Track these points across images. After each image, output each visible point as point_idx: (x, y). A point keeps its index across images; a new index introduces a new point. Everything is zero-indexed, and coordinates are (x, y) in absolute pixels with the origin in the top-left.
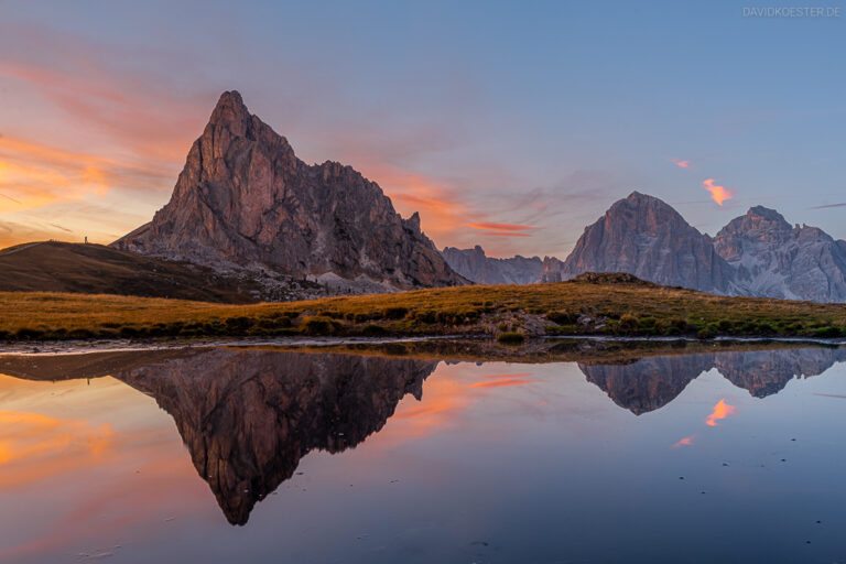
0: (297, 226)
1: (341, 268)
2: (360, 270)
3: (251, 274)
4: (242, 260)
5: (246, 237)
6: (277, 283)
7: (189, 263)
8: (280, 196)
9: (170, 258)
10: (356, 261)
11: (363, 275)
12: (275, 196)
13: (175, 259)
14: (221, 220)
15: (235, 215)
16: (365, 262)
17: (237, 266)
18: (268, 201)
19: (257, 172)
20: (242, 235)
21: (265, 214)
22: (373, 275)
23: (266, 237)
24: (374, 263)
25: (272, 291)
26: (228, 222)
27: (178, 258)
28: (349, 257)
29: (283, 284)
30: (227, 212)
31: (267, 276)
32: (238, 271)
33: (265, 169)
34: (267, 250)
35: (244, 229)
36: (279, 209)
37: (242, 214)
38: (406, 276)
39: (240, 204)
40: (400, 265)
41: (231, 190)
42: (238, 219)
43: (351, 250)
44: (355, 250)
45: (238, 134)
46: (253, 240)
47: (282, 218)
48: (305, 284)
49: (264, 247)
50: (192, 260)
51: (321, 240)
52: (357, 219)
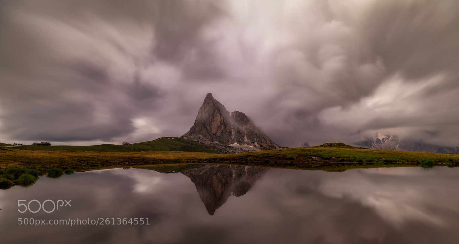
0: (227, 130)
1: (239, 142)
2: (244, 143)
3: (215, 144)
4: (212, 140)
5: (213, 134)
6: (221, 147)
7: (199, 142)
8: (222, 122)
9: (194, 140)
10: (243, 140)
11: (246, 144)
13: (195, 141)
14: (207, 130)
16: (246, 140)
17: (211, 142)
18: (219, 124)
19: (216, 115)
20: (212, 133)
22: (248, 144)
23: (218, 134)
24: (249, 140)
25: (220, 149)
26: (208, 130)
27: (196, 140)
28: (242, 139)
29: (223, 147)
30: (208, 127)
31: (219, 145)
32: (211, 144)
33: (218, 115)
34: (219, 137)
35: (212, 132)
36: (222, 126)
37: (212, 127)
38: (258, 144)
39: (212, 125)
40: (256, 141)
41: (209, 121)
42: (211, 129)
43: (242, 137)
45: (211, 105)
46: (215, 135)
47: (223, 128)
48: (229, 147)
49: (218, 136)
50: (199, 141)
51: (233, 134)
52: (244, 128)
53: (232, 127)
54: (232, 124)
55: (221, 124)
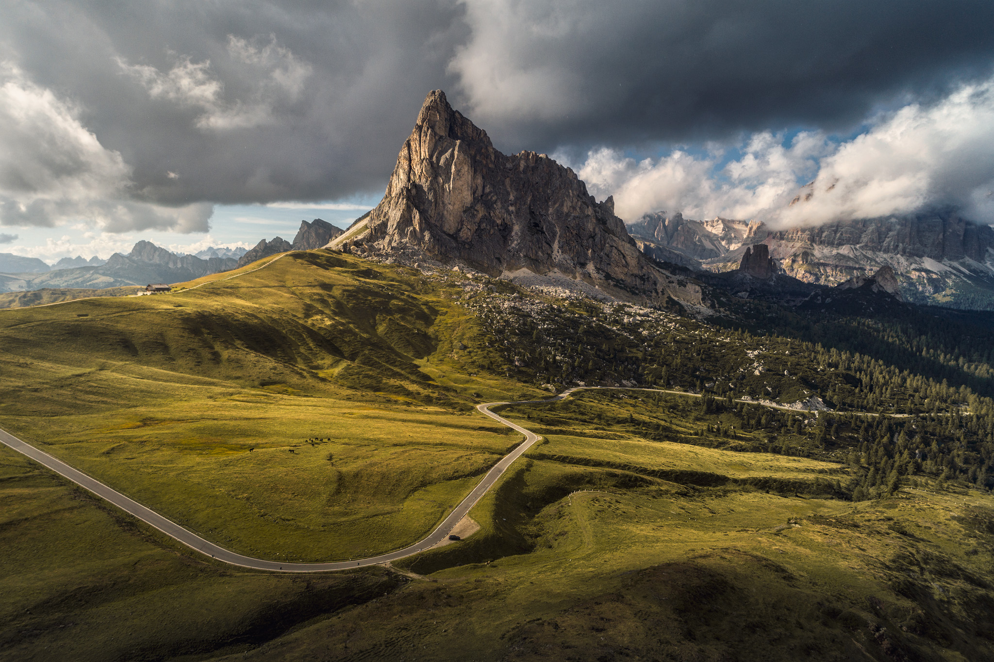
0: (494, 221)
1: (535, 263)
2: (553, 265)
8: (479, 192)
10: (550, 256)
11: (556, 270)
12: (474, 193)
14: (426, 219)
15: (439, 214)
17: (440, 266)
18: (468, 197)
19: (459, 171)
20: (444, 232)
21: (465, 212)
22: (565, 270)
23: (466, 233)
24: (567, 257)
26: (432, 221)
28: (543, 252)
30: (432, 212)
33: (466, 169)
34: (467, 246)
35: (446, 227)
36: (478, 207)
37: (445, 213)
38: (598, 270)
39: (443, 203)
40: (593, 259)
41: (435, 190)
42: (442, 217)
43: (544, 244)
44: (548, 244)
45: (443, 134)
46: (454, 237)
47: (480, 215)
48: (501, 286)
49: (464, 243)
51: (516, 234)
52: (551, 210)
53: (511, 208)
54: (512, 197)
55: (476, 200)
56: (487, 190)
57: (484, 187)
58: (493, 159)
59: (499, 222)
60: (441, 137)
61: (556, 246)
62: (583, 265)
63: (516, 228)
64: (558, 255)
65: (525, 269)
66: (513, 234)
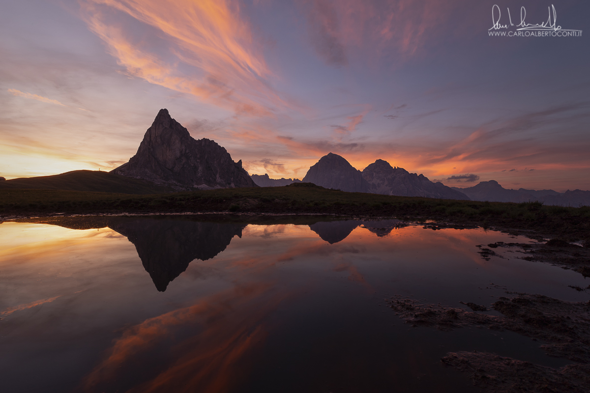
0: (190, 165)
2: (216, 183)
4: (166, 179)
6: (181, 188)
8: (183, 152)
9: (135, 177)
10: (215, 180)
11: (218, 185)
17: (164, 181)
18: (178, 154)
19: (174, 142)
20: (167, 168)
21: (176, 160)
22: (221, 185)
23: (177, 169)
24: (222, 181)
26: (161, 163)
27: (139, 177)
28: (212, 178)
29: (184, 189)
31: (177, 185)
33: (178, 141)
34: (177, 174)
36: (183, 158)
37: (167, 160)
42: (165, 161)
44: (214, 175)
46: (171, 170)
47: (184, 161)
50: (145, 178)
52: (215, 162)
53: (198, 160)
54: (198, 156)
55: (182, 155)
56: (187, 152)
57: (186, 150)
58: (190, 140)
59: (192, 165)
60: (166, 128)
61: (218, 176)
62: (229, 184)
63: (200, 168)
64: (218, 180)
65: (204, 185)
66: (199, 170)
